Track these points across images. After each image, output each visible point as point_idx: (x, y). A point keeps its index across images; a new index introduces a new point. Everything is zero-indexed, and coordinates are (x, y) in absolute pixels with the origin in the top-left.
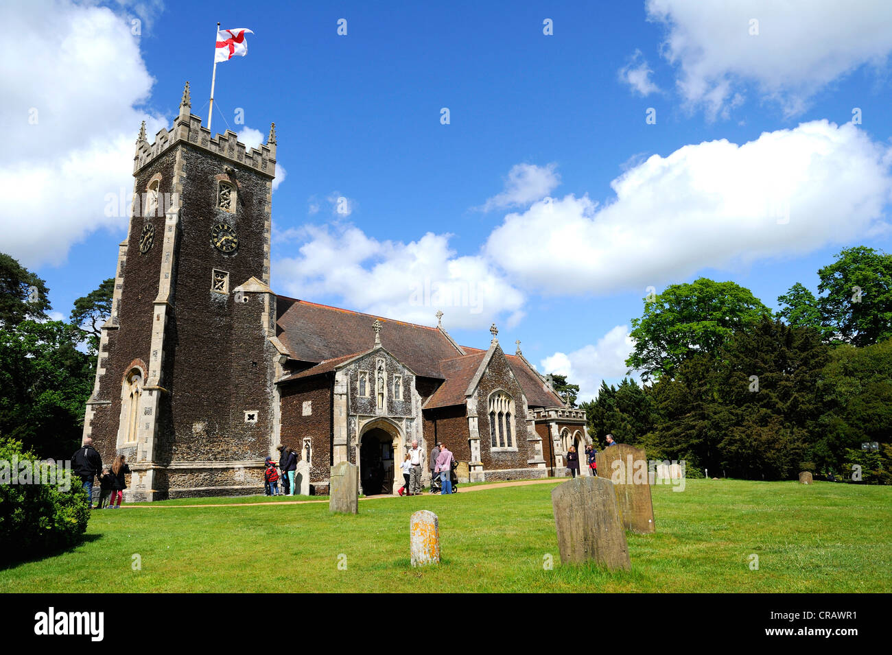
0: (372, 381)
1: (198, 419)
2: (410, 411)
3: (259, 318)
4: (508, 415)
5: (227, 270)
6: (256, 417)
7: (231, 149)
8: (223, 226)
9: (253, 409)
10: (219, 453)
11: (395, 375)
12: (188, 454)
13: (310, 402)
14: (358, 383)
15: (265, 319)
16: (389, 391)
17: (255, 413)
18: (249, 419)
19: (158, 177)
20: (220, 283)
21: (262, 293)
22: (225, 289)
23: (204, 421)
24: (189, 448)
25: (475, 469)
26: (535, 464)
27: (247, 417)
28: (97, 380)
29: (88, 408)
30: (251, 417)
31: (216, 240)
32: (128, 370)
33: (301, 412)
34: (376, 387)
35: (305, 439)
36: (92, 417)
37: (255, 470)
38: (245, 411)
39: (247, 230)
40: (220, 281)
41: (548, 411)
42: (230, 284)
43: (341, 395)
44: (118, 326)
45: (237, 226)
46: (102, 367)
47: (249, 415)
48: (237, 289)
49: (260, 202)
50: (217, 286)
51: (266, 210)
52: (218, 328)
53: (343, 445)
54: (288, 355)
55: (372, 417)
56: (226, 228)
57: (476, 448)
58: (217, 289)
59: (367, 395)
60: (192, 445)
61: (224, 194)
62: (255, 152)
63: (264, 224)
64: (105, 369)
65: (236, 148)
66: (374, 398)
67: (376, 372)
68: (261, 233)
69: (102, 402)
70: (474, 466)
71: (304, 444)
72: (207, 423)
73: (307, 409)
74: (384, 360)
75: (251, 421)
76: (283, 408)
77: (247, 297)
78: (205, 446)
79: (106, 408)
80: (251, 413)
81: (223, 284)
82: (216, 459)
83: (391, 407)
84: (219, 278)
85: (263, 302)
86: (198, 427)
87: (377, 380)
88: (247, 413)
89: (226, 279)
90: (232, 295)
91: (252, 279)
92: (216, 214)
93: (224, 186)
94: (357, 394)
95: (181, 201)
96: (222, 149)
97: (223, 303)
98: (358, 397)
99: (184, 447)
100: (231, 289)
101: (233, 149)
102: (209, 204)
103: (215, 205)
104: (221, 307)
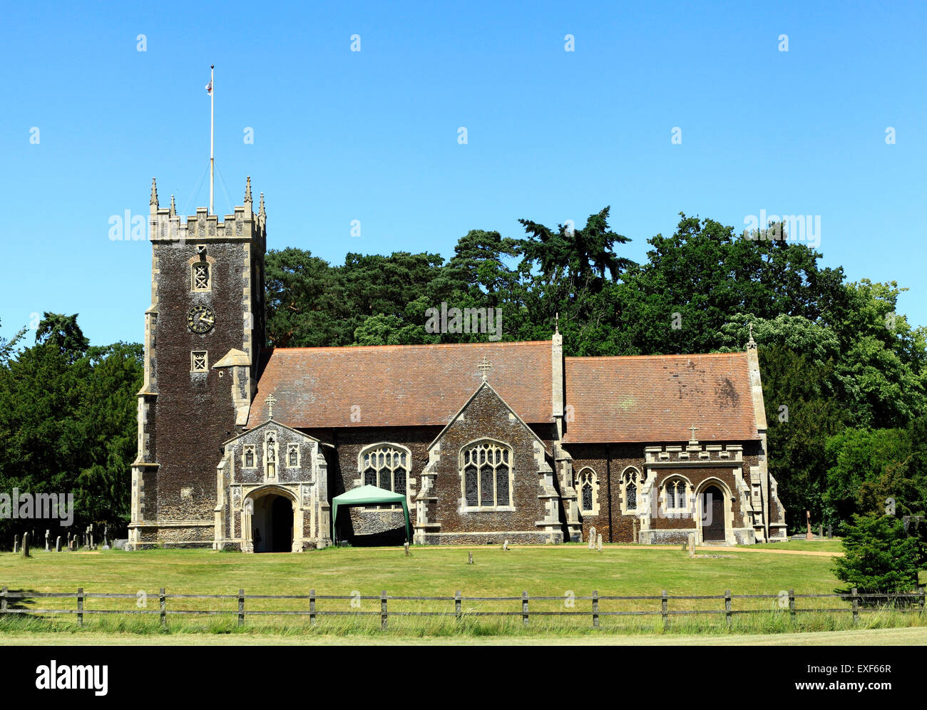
0: (260, 453)
1: (186, 486)
2: (309, 477)
3: (230, 391)
4: (503, 468)
5: (205, 348)
7: (202, 226)
8: (198, 308)
10: (205, 513)
11: (289, 444)
12: (178, 514)
14: (244, 456)
15: (235, 390)
16: (282, 460)
21: (233, 366)
22: (206, 369)
23: (191, 487)
24: (179, 509)
31: (192, 324)
34: (265, 458)
39: (224, 303)
40: (201, 362)
42: (209, 361)
43: (220, 469)
45: (214, 303)
48: (215, 366)
49: (237, 271)
50: (198, 366)
51: (244, 277)
52: (199, 405)
55: (258, 485)
56: (201, 309)
58: (198, 368)
59: (254, 466)
60: (181, 507)
61: (201, 274)
62: (227, 220)
63: (242, 292)
65: (207, 224)
66: (261, 468)
67: (265, 445)
68: (239, 302)
72: (193, 488)
74: (275, 431)
77: (222, 372)
78: (193, 507)
81: (204, 363)
82: (203, 518)
83: (283, 474)
84: (200, 358)
85: (232, 374)
86: (186, 492)
87: (266, 452)
89: (206, 357)
90: (211, 372)
91: (231, 351)
92: (191, 299)
93: (200, 267)
94: (242, 466)
95: (158, 297)
96: (192, 232)
97: (203, 381)
98: (242, 468)
99: (174, 509)
100: (209, 367)
101: (204, 227)
102: (184, 291)
103: (189, 289)
104: (201, 384)
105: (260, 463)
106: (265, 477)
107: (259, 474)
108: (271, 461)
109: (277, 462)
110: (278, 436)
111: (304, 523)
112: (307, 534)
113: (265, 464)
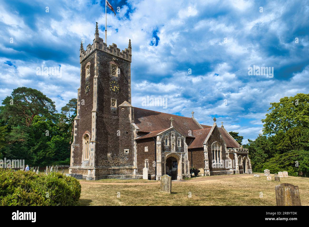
0: (170, 140)
1: (109, 152)
2: (184, 150)
3: (128, 116)
4: (219, 151)
5: (116, 98)
6: (128, 151)
8: (114, 82)
9: (128, 149)
10: (116, 164)
11: (178, 137)
12: (106, 164)
13: (147, 147)
14: (165, 140)
15: (130, 116)
16: (176, 143)
17: (128, 150)
18: (126, 152)
19: (89, 64)
20: (114, 104)
21: (129, 107)
22: (116, 106)
23: (111, 152)
24: (106, 162)
25: (206, 171)
26: (229, 169)
27: (125, 152)
28: (74, 137)
29: (72, 147)
30: (127, 151)
31: (111, 87)
32: (84, 135)
33: (144, 150)
34: (171, 142)
35: (146, 160)
36: (73, 150)
37: (129, 170)
38: (124, 149)
39: (122, 83)
40: (114, 103)
41: (234, 149)
42: (117, 104)
43: (159, 145)
44: (80, 119)
45: (119, 82)
46: (75, 133)
47: (126, 151)
48: (120, 106)
49: (126, 72)
50: (113, 105)
51: (129, 75)
52: (114, 120)
53: (160, 163)
54: (139, 130)
56: (115, 83)
57: (207, 164)
58: (113, 106)
59: (168, 145)
61: (113, 70)
62: (124, 52)
63: (128, 81)
64: (76, 134)
66: (170, 146)
67: (171, 137)
68: (127, 84)
69: (76, 145)
70: (206, 170)
71: (146, 161)
72: (112, 153)
73: (146, 149)
74: (174, 132)
75: (127, 153)
76: (138, 148)
77: (124, 109)
78: (111, 161)
79: (77, 147)
80: (127, 150)
81: (115, 104)
82: (115, 165)
83: (177, 149)
84: (113, 102)
85: (129, 110)
86: (109, 155)
87: (172, 139)
88: (125, 150)
89: (116, 102)
90: (118, 108)
91: (125, 102)
92: (111, 78)
93: (113, 66)
94: (164, 144)
95: (98, 73)
96: (111, 51)
97: (115, 111)
98: (165, 145)
99: (104, 161)
100: (118, 106)
101: (116, 52)
102: (108, 74)
103: (110, 74)
104: (115, 112)
105: (170, 144)
106: (172, 149)
107: (170, 148)
108: (173, 143)
109: (175, 144)
110: (175, 134)
111: (182, 168)
112: (183, 172)
113: (171, 145)
